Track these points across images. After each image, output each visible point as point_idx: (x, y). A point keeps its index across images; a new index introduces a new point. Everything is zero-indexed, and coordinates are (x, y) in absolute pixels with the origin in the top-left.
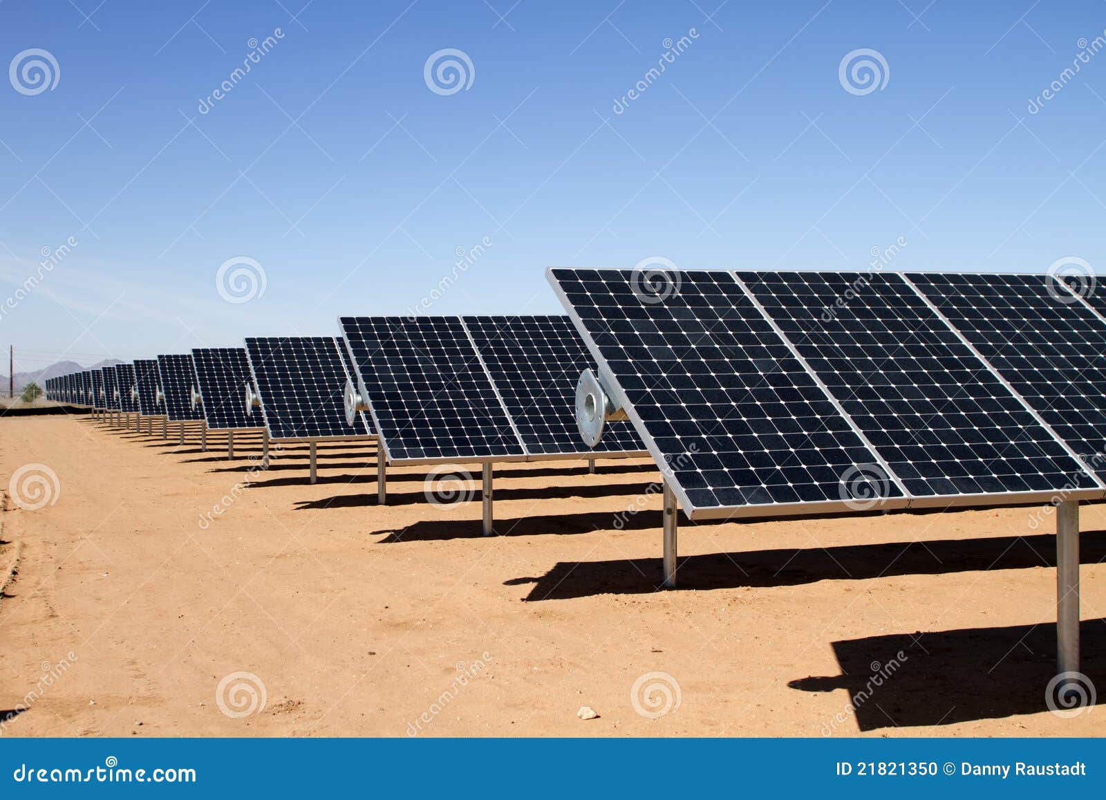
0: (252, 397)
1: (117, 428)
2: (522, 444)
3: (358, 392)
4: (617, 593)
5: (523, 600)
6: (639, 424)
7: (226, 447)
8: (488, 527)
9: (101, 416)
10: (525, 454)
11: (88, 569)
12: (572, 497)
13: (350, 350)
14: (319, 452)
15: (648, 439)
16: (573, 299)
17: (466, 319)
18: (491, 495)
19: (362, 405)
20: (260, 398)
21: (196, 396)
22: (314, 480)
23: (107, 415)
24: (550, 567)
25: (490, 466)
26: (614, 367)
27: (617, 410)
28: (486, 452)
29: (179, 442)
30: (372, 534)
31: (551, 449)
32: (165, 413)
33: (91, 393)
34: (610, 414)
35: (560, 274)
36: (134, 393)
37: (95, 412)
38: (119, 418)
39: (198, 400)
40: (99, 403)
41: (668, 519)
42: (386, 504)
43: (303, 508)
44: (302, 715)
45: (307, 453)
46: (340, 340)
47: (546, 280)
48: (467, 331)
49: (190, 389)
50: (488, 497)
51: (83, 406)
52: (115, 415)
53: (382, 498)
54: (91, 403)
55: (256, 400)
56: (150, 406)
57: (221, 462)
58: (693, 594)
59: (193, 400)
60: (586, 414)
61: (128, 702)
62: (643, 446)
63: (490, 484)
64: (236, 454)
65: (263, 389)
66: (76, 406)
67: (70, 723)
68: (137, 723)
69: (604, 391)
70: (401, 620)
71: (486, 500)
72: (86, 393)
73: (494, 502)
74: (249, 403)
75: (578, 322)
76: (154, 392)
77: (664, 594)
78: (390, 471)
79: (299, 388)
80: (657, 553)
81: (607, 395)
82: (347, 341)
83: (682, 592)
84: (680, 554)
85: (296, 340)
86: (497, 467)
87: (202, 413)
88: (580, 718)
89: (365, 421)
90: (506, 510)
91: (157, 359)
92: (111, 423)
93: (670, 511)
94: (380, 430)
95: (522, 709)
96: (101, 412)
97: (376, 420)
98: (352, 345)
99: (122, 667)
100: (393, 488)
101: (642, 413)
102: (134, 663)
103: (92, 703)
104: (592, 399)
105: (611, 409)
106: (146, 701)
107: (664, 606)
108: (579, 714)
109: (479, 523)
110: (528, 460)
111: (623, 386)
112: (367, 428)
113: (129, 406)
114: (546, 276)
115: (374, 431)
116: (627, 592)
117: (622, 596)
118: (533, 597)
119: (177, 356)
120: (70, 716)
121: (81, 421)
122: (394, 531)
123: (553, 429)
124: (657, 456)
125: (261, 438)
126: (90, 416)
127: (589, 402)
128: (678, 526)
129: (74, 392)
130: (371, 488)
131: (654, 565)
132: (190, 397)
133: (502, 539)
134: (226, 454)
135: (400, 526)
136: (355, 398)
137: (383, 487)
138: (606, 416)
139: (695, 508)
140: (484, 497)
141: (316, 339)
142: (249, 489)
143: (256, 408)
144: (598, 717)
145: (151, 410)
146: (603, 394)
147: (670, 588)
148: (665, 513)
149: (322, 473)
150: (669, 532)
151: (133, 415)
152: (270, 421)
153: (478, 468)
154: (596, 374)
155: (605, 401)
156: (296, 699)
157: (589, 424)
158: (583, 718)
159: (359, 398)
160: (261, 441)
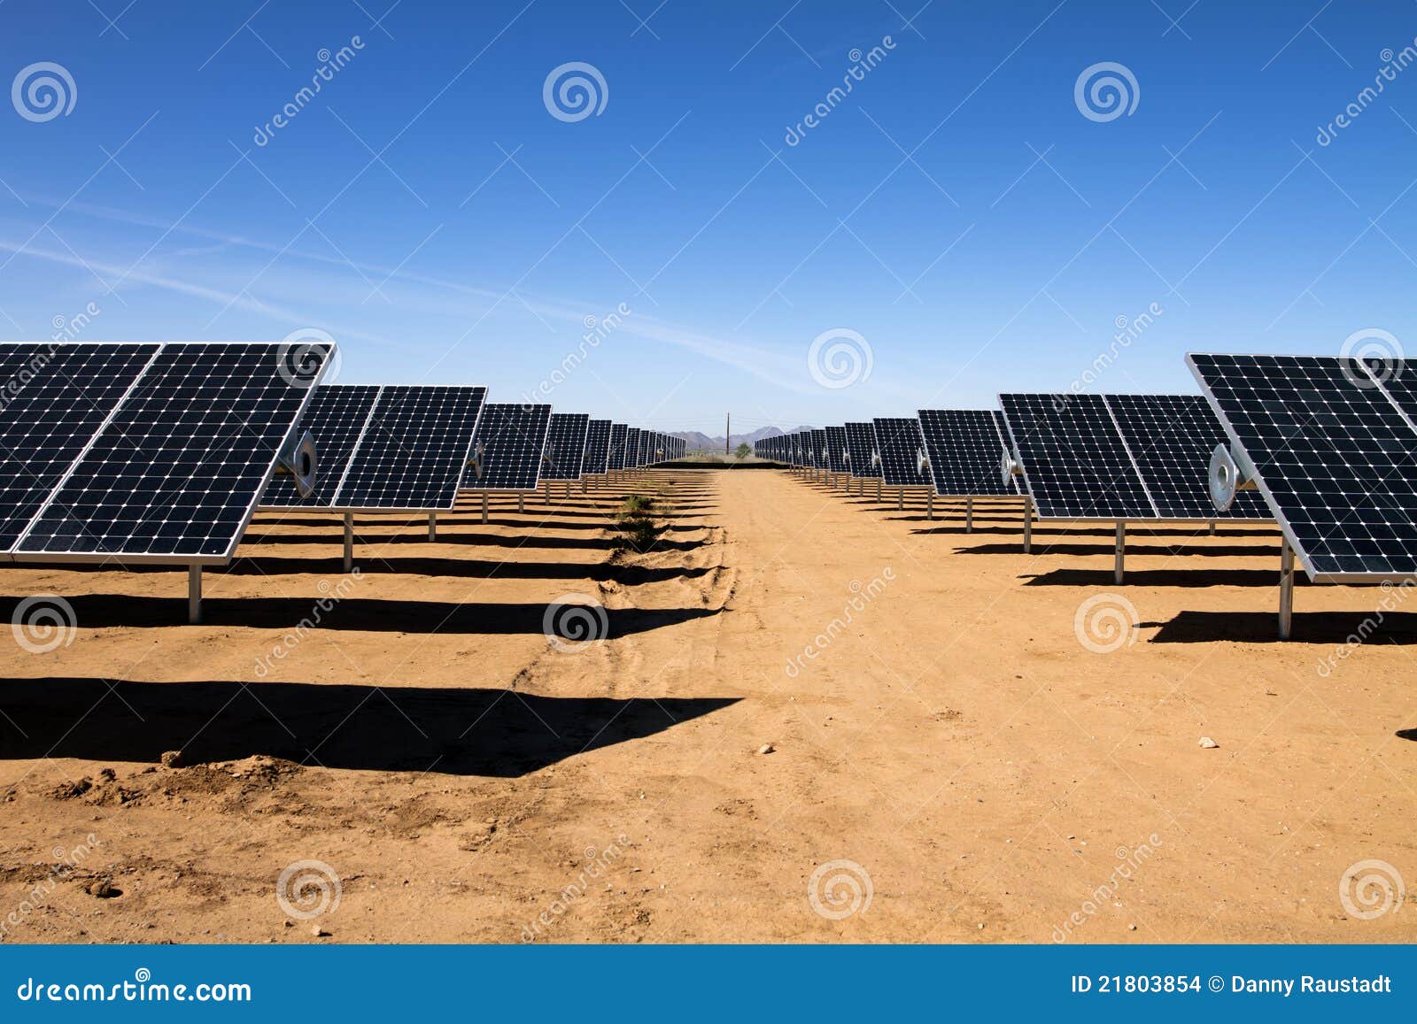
0: (923, 459)
1: (810, 481)
2: (1154, 508)
3: (1012, 458)
4: (1235, 641)
5: (1149, 641)
6: (1268, 495)
7: (897, 500)
8: (1119, 577)
9: (797, 471)
10: (1157, 517)
11: (788, 593)
12: (1194, 556)
13: (1007, 422)
14: (975, 507)
15: (1276, 508)
16: (1209, 381)
17: (1108, 397)
18: (1123, 550)
19: (1015, 469)
20: (929, 461)
21: (875, 457)
22: (969, 530)
23: (802, 471)
24: (1175, 614)
25: (1123, 526)
26: (1245, 442)
27: (1248, 481)
28: (1122, 514)
29: (858, 494)
30: (1018, 577)
31: (1182, 514)
32: (849, 471)
33: (791, 452)
34: (1241, 485)
35: (1197, 358)
36: (825, 453)
37: (793, 468)
38: (811, 473)
39: (877, 461)
40: (797, 460)
41: (1285, 578)
42: (1030, 553)
43: (960, 552)
44: (961, 723)
45: (965, 507)
46: (998, 414)
47: (1185, 364)
48: (1108, 408)
49: (871, 451)
50: (1120, 551)
51: (784, 463)
52: (808, 471)
53: (1027, 548)
54: (790, 461)
55: (926, 462)
56: (838, 465)
57: (893, 512)
58: (1306, 647)
59: (873, 460)
60: (1219, 484)
61: (819, 700)
62: (1270, 515)
63: (1123, 541)
64: (905, 506)
65: (932, 453)
66: (778, 462)
67: (775, 713)
68: (828, 718)
69: (1237, 465)
70: (1043, 651)
71: (1119, 553)
72: (787, 452)
73: (1126, 556)
74: (920, 464)
75: (1213, 403)
76: (842, 453)
77: (1279, 645)
78: (1035, 525)
79: (962, 454)
80: (1273, 607)
81: (1238, 467)
82: (1005, 415)
83: (1296, 645)
84: (1295, 610)
85: (960, 413)
86: (1128, 526)
87: (880, 472)
88: (1201, 746)
89: (1016, 484)
90: (1134, 564)
91: (872, 422)
92: (805, 477)
93: (1287, 572)
94: (1031, 491)
95: (1149, 734)
96: (797, 468)
97: (1028, 483)
98: (1009, 417)
99: (815, 672)
100: (1037, 540)
101: (1272, 485)
102: (825, 669)
103: (792, 698)
104: (1224, 470)
105: (1241, 479)
106: (835, 701)
107: (1279, 655)
108: (1200, 743)
109: (1111, 573)
110: (1159, 521)
111: (1254, 460)
112: (1018, 489)
113: (822, 464)
114: (1186, 360)
115: (1025, 491)
116: (1244, 641)
117: (1240, 644)
118: (1158, 639)
119: (893, 420)
120: (776, 707)
121: (781, 474)
122: (1037, 576)
123: (1183, 496)
124: (1284, 524)
125: (926, 493)
126: (788, 471)
127: (1222, 473)
128: (1295, 585)
129: (777, 451)
130: (1018, 539)
131: (1272, 619)
132: (870, 458)
133: (1131, 588)
134: (897, 506)
135: (1042, 572)
136: (1010, 464)
137: (1028, 539)
138: (1236, 486)
139: (1317, 572)
140: (1117, 552)
141: (976, 412)
142: (915, 536)
143: (925, 469)
144: (1217, 747)
145: (838, 468)
146: (1235, 467)
147: (1285, 640)
148: (1282, 574)
149: (976, 525)
150: (1285, 590)
151: (823, 472)
152: (937, 480)
153: (1112, 526)
154: (1229, 449)
155: (1236, 472)
156: (956, 710)
157: (1221, 493)
158: (1204, 746)
159: (1014, 463)
160: (926, 496)
